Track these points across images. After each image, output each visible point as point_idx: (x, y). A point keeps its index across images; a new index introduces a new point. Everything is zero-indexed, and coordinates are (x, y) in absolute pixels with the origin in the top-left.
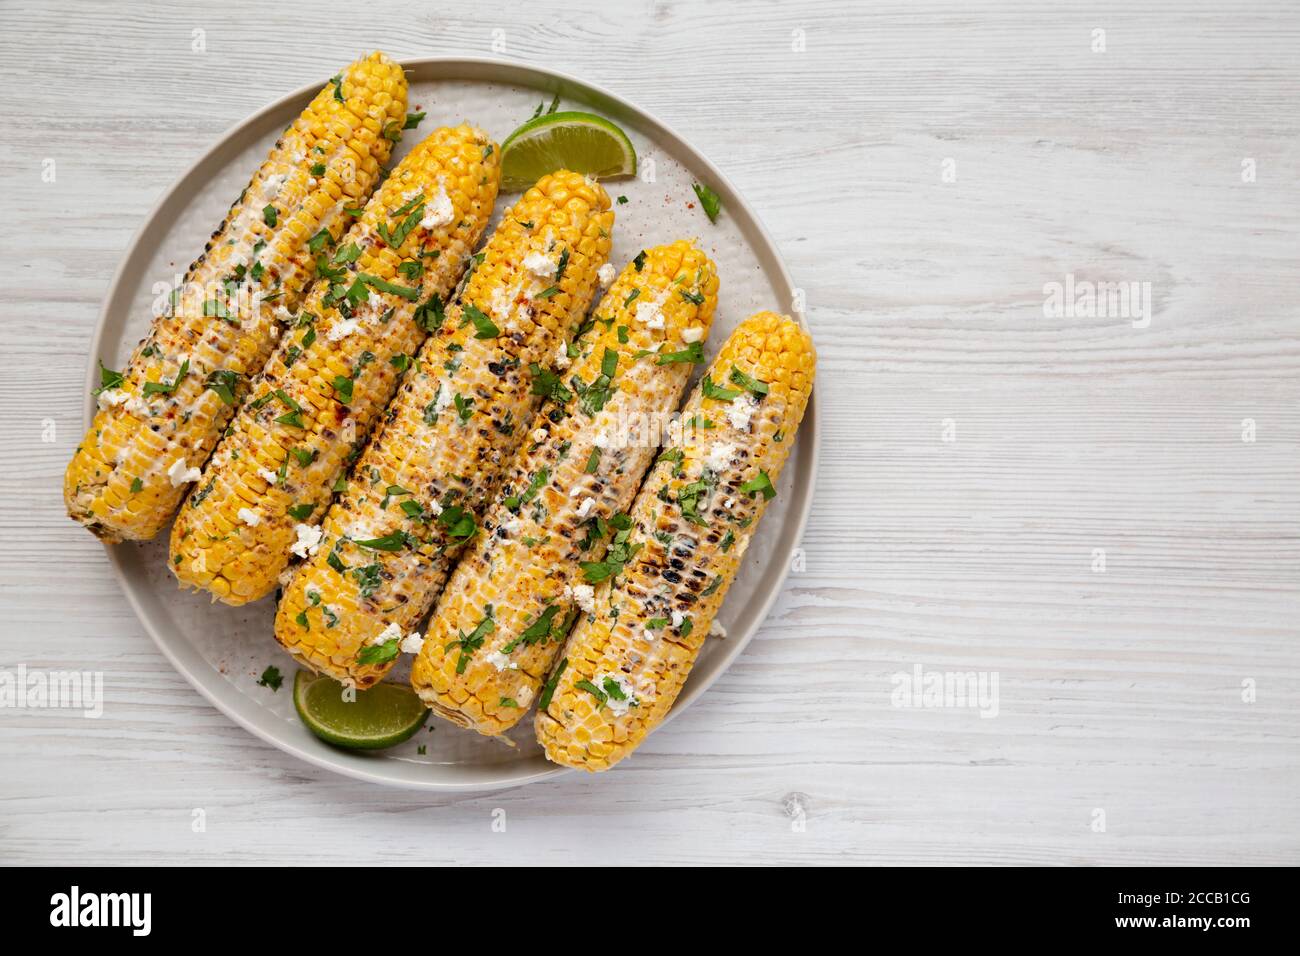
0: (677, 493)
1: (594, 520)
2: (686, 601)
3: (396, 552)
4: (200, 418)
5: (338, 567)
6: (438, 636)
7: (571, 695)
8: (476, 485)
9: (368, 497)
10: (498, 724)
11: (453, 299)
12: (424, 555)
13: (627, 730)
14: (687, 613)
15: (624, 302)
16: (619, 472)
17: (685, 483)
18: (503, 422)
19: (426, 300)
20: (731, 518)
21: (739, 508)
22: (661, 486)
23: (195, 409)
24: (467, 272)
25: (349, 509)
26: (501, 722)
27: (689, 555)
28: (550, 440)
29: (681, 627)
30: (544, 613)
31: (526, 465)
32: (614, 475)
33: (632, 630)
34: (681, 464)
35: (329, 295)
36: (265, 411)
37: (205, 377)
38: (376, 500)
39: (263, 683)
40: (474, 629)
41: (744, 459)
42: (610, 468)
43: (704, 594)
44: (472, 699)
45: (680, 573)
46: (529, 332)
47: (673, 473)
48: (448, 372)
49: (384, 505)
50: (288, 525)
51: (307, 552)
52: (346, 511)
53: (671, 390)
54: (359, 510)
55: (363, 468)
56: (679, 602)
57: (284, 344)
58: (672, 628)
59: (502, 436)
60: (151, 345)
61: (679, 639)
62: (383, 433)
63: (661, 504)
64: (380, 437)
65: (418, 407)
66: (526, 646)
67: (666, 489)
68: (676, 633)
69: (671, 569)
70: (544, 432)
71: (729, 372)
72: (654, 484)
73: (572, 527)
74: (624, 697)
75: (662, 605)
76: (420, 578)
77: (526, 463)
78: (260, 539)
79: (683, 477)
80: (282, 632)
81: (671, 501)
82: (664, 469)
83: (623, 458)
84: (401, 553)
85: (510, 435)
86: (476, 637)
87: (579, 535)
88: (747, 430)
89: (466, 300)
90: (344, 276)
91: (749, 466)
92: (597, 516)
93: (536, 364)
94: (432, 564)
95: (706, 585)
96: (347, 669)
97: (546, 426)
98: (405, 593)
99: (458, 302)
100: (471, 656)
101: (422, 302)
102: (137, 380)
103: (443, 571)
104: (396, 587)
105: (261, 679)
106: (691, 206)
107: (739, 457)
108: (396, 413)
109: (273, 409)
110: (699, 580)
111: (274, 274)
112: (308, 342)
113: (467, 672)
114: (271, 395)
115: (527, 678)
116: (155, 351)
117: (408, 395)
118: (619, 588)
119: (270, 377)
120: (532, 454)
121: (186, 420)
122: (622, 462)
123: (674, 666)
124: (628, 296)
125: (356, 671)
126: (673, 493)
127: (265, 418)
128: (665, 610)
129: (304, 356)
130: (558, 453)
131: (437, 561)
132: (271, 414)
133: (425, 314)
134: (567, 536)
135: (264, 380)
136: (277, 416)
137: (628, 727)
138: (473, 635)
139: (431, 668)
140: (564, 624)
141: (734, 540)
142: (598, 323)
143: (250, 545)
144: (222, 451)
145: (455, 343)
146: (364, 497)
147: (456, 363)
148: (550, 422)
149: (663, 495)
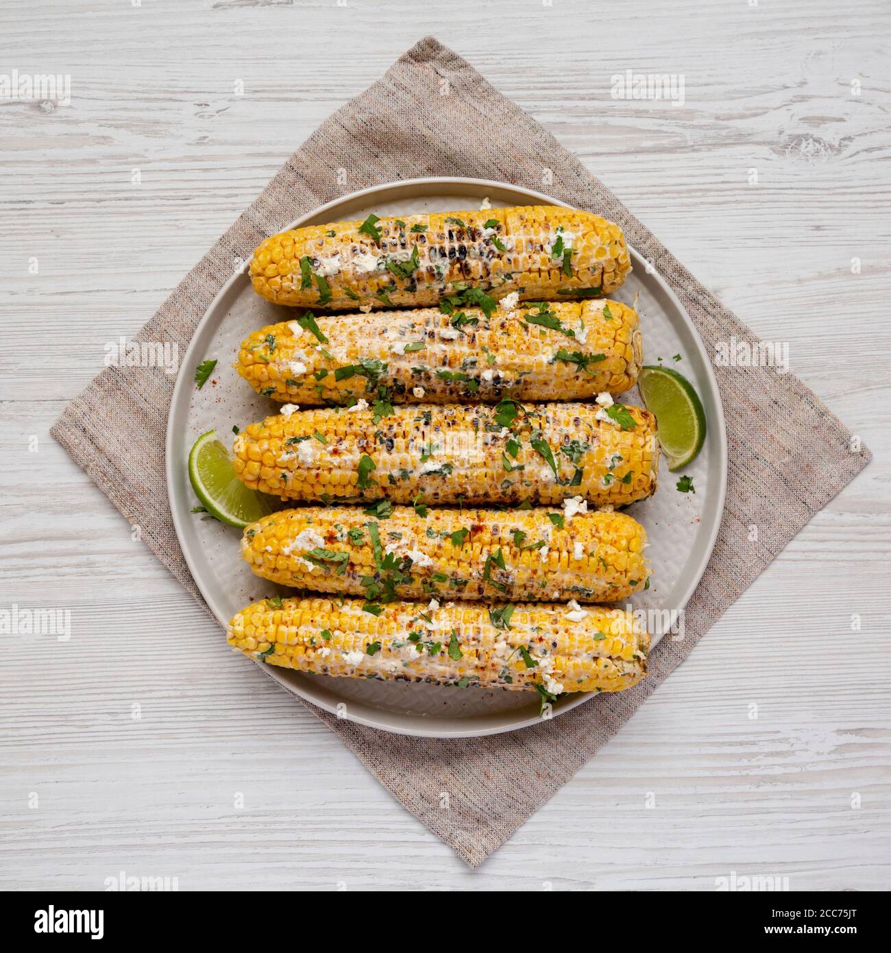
0: (405, 280)
1: (454, 324)
2: (474, 234)
3: (548, 442)
4: (532, 620)
5: (579, 474)
6: (589, 385)
7: (580, 275)
8: (475, 416)
9: (522, 482)
10: (625, 313)
11: (362, 501)
12: (540, 424)
13: (581, 225)
14: (482, 229)
15: (301, 387)
16: (413, 326)
17: (396, 279)
18: (423, 421)
19: (372, 517)
20: (402, 236)
21: (392, 233)
22: (407, 294)
23: (528, 627)
24: (339, 502)
25: (537, 490)
26: (623, 312)
27: (442, 249)
28: (418, 383)
29: (493, 227)
30: (534, 323)
31: (443, 391)
32: (417, 328)
33: (512, 259)
34: (385, 288)
35: (404, 582)
36: (504, 580)
37: (503, 632)
38: (522, 474)
39: (692, 488)
40: (571, 364)
41: (358, 248)
42: (414, 334)
43: (462, 225)
44: (618, 338)
45: (457, 248)
46: (354, 437)
47: (394, 291)
48: (410, 475)
49: (521, 468)
50: (571, 524)
51: (582, 502)
52: (540, 491)
53: (340, 323)
54: (534, 483)
55: (505, 496)
56: (476, 237)
57: (453, 593)
58: (496, 232)
59: (433, 417)
60: (503, 680)
61: (501, 223)
62: (474, 496)
63: (419, 287)
64: (478, 496)
65: (445, 482)
66: (562, 323)
67: (407, 289)
68: (499, 228)
69: (457, 255)
70: (415, 390)
71: (307, 291)
72: (408, 299)
73: (466, 337)
74: (560, 239)
75: (485, 248)
76: (556, 418)
77: (442, 392)
78: (590, 536)
79: (392, 282)
80: (644, 489)
81: (413, 281)
82: (395, 298)
83: (403, 329)
84: (547, 439)
85: (430, 412)
86: (575, 359)
87: (469, 329)
88: (338, 257)
89: (357, 492)
90: (386, 578)
91: (361, 242)
92: (450, 325)
93: (372, 420)
94: (544, 416)
95: (456, 227)
96: (644, 432)
97: (411, 391)
98: (572, 422)
99: (361, 495)
100: (589, 356)
101: (375, 519)
102: (530, 676)
103: (546, 407)
104: (571, 430)
105: (690, 492)
106: (214, 382)
107: (358, 251)
108: (457, 495)
109: (499, 576)
110: (454, 234)
111: (410, 625)
112: (442, 578)
113: (601, 352)
114: (491, 582)
115: (584, 311)
116: (505, 675)
117: (441, 494)
118: (490, 283)
119: (480, 590)
120: (434, 391)
121: (539, 628)
122: (406, 328)
123: (521, 218)
124: (295, 387)
125: (643, 426)
126: (407, 283)
127: (508, 578)
128: (487, 245)
129: (453, 575)
130: (423, 374)
131: (540, 413)
132: (502, 574)
133: (382, 512)
134: (474, 337)
135: (484, 594)
136: (502, 570)
137: (578, 225)
138: (574, 362)
139: (614, 377)
140: (535, 306)
141: (416, 225)
142: (325, 397)
143: (597, 540)
144: (547, 595)
145: (389, 481)
146: (524, 484)
147: (401, 473)
148: (406, 391)
149: (412, 289)
